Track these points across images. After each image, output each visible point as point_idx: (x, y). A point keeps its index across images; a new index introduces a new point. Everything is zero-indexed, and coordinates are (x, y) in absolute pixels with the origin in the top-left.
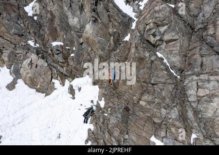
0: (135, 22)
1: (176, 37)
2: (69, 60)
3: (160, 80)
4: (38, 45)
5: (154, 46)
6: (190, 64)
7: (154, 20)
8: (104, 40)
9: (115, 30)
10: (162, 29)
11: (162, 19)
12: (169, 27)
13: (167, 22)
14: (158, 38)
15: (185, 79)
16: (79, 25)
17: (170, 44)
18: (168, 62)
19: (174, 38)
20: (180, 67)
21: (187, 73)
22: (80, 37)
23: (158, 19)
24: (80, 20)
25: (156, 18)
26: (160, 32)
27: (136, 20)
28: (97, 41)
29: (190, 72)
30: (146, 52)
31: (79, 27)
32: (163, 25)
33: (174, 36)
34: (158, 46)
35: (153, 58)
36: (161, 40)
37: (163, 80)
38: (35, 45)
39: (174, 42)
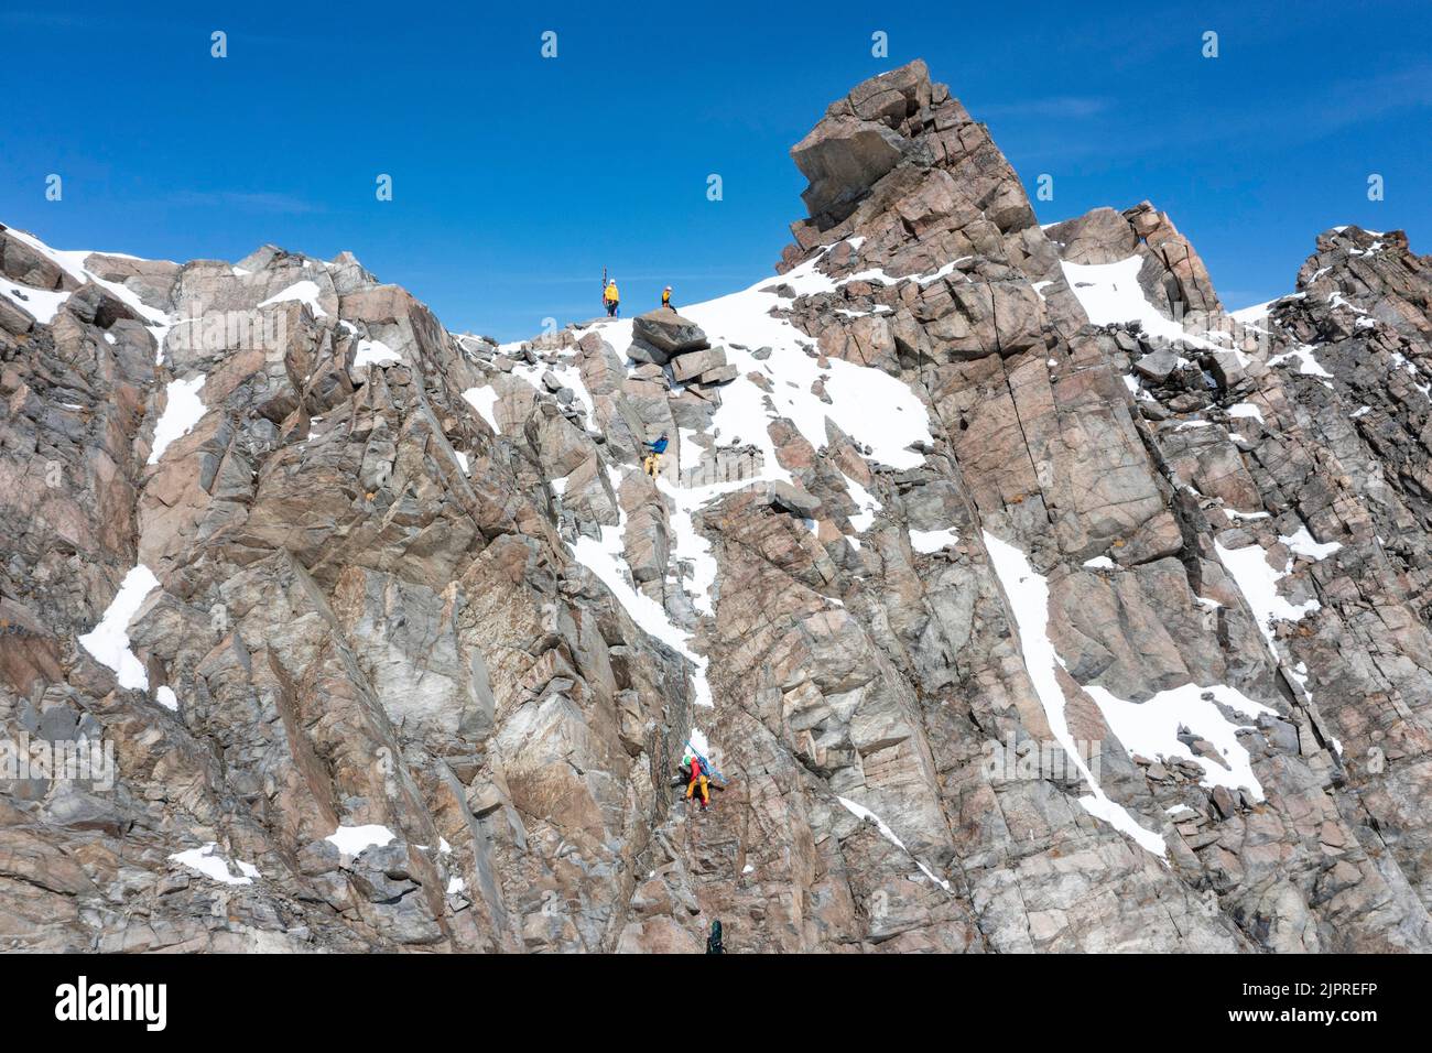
0: (701, 672)
1: (901, 730)
2: (455, 921)
3: (908, 917)
4: (249, 869)
5: (819, 772)
6: (972, 827)
7: (813, 673)
8: (608, 775)
9: (651, 725)
10: (844, 703)
11: (843, 667)
12: (871, 696)
13: (864, 678)
14: (833, 738)
15: (971, 886)
16: (453, 714)
17: (876, 757)
18: (894, 832)
19: (893, 734)
20: (943, 843)
21: (969, 864)
22: (466, 777)
23: (831, 666)
24: (461, 691)
25: (823, 663)
26: (834, 715)
27: (704, 662)
28: (592, 792)
29: (979, 860)
30: (817, 808)
31: (451, 725)
32: (846, 689)
33: (892, 727)
34: (834, 770)
35: (843, 829)
36: (846, 746)
37: (921, 914)
38: (234, 872)
39: (893, 751)
